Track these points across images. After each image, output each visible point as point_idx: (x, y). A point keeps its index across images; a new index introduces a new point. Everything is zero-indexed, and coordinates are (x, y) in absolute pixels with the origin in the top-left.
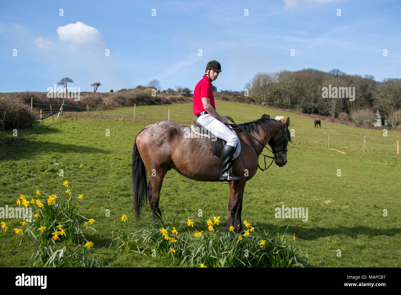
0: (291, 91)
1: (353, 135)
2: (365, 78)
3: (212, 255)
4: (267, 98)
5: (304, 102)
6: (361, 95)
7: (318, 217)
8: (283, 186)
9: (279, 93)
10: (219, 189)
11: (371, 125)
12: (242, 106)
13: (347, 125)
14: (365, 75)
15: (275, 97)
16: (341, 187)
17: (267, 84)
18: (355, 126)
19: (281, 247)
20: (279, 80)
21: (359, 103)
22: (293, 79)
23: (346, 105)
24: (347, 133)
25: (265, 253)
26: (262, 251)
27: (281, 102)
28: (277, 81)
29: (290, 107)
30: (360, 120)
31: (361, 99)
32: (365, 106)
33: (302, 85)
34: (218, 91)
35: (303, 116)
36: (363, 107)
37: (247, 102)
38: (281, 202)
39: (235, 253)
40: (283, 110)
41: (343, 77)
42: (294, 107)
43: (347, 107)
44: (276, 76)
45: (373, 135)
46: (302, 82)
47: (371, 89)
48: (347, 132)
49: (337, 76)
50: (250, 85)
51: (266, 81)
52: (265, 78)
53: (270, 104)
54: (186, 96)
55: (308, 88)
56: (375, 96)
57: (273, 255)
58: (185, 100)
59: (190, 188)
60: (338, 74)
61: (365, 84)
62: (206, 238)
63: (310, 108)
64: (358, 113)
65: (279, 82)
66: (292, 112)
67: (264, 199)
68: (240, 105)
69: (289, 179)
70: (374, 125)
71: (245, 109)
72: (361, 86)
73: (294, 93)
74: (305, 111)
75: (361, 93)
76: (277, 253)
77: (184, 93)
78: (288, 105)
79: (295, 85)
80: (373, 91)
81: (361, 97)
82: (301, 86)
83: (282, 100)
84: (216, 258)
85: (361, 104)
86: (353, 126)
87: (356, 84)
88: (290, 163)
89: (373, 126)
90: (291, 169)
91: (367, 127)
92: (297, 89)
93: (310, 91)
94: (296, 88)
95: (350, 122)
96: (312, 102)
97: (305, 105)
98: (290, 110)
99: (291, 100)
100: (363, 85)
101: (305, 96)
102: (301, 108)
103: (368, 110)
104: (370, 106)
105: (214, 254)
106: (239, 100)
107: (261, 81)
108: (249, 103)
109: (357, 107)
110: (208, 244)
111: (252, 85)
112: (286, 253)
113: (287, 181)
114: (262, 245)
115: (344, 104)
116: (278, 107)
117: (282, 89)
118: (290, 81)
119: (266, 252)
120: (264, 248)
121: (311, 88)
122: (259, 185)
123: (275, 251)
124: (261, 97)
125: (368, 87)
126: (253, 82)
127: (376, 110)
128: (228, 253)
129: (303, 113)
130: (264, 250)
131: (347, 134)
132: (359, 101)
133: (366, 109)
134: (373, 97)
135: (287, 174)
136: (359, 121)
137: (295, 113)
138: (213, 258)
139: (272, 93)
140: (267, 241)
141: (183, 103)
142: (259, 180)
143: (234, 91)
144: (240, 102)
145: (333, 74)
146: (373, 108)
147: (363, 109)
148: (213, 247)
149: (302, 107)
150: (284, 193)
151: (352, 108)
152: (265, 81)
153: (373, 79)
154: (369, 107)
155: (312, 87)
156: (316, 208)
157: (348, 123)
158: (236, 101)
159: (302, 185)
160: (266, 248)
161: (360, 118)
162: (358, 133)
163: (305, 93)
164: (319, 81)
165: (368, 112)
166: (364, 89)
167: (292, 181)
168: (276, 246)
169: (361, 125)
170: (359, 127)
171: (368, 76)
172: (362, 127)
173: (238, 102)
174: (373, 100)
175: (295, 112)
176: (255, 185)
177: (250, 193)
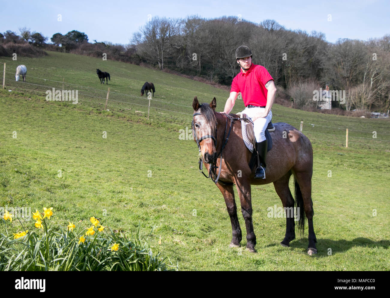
0: (202, 50)
1: (288, 119)
2: (311, 36)
3: (39, 263)
4: (166, 58)
5: (222, 68)
6: (304, 61)
7: (211, 226)
8: (173, 185)
9: (184, 51)
10: (74, 185)
11: (316, 107)
12: (126, 68)
13: (282, 104)
14: (312, 32)
15: (178, 57)
16: (257, 190)
17: (167, 35)
18: (293, 107)
19: (141, 253)
20: (186, 31)
21: (302, 73)
22: (207, 31)
23: (283, 76)
24: (279, 116)
25: (118, 263)
26: (114, 260)
27: (188, 65)
28: (182, 33)
29: (201, 74)
30: (302, 100)
31: (304, 67)
32: (310, 79)
33: (220, 41)
34: (89, 41)
35: (218, 89)
36: (306, 80)
37: (135, 63)
38: (163, 206)
39: (74, 260)
40: (188, 78)
41: (281, 33)
42: (205, 74)
43: (285, 78)
44: (181, 25)
45: (317, 121)
46: (220, 36)
47: (320, 53)
48: (281, 115)
49: (272, 30)
50: (140, 36)
51: (165, 31)
52: (165, 26)
53: (169, 67)
54: (36, 45)
55: (228, 46)
56: (326, 64)
57: (130, 265)
58: (35, 51)
59: (27, 183)
60: (273, 28)
61: (312, 45)
62: (31, 238)
63: (229, 77)
64: (299, 88)
65: (185, 34)
66: (203, 81)
67: (138, 200)
68: (124, 66)
69: (184, 176)
70: (321, 107)
71: (130, 72)
72: (306, 48)
73: (207, 53)
74: (222, 80)
75: (305, 58)
76: (135, 261)
77: (34, 41)
78: (198, 70)
79: (209, 41)
80: (322, 56)
81: (304, 64)
82: (218, 42)
83: (189, 62)
84: (44, 267)
85: (304, 74)
86: (290, 107)
87: (298, 44)
88: (190, 156)
89: (319, 108)
90: (190, 163)
91: (310, 110)
92: (212, 47)
93: (232, 50)
94: (211, 45)
95: (286, 101)
96: (233, 67)
97: (223, 71)
98: (201, 78)
99: (202, 64)
100: (308, 46)
101: (223, 59)
102: (216, 77)
103: (313, 84)
104: (316, 79)
105: (41, 261)
106: (122, 57)
107: (158, 31)
108: (138, 64)
109: (298, 79)
110: (33, 247)
111: (143, 36)
112: (148, 263)
113: (179, 179)
114: (113, 251)
115: (279, 73)
116: (182, 73)
117: (189, 46)
118: (202, 34)
119: (120, 262)
120: (116, 255)
121: (232, 47)
122: (137, 182)
123: (132, 259)
124: (157, 55)
125: (316, 50)
126: (145, 32)
127: (325, 85)
128: (63, 260)
129: (219, 83)
130: (117, 259)
131: (280, 118)
132: (302, 69)
133: (310, 83)
134: (322, 65)
135: (183, 169)
136: (300, 100)
137: (207, 83)
138: (40, 267)
139: (173, 51)
140: (121, 245)
141: (31, 57)
142: (139, 176)
143: (116, 44)
144: (123, 60)
145: (267, 27)
146: (321, 82)
147: (306, 83)
148: (40, 252)
149: (218, 74)
150: (172, 194)
151: (290, 80)
152: (163, 31)
153: (323, 39)
154: (315, 81)
155: (234, 45)
156: (213, 215)
157: (283, 102)
158: (118, 59)
159: (201, 185)
160: (120, 255)
161: (301, 96)
162: (296, 117)
163: (223, 54)
164: (244, 36)
165: (313, 87)
166: (309, 53)
167: (187, 180)
168: (134, 252)
169: (302, 106)
170: (299, 109)
171: (317, 34)
172: (304, 109)
173: (120, 61)
174: (322, 69)
175: (207, 81)
176: (130, 183)
177: (119, 192)
